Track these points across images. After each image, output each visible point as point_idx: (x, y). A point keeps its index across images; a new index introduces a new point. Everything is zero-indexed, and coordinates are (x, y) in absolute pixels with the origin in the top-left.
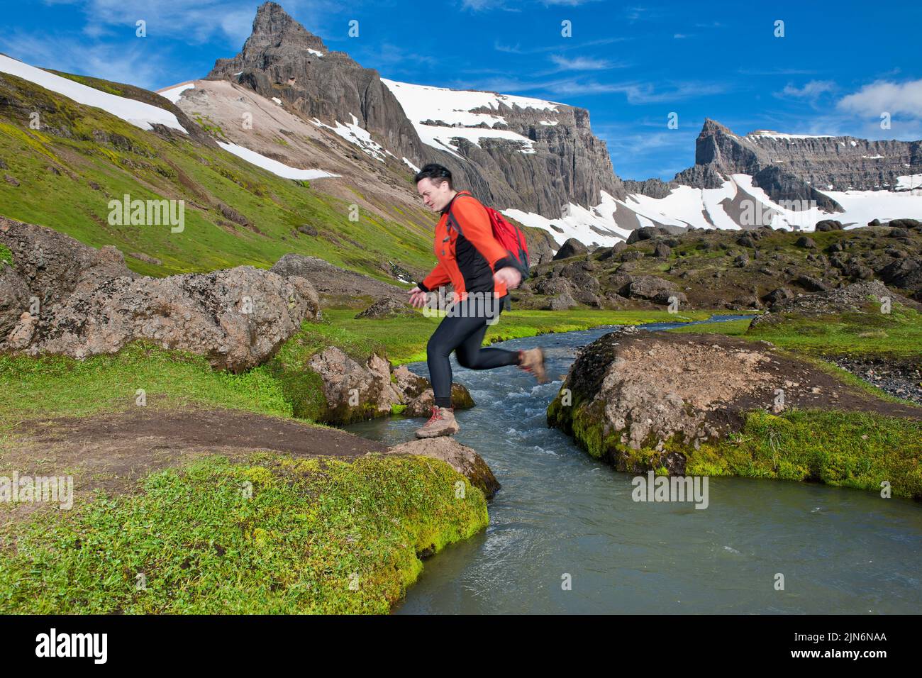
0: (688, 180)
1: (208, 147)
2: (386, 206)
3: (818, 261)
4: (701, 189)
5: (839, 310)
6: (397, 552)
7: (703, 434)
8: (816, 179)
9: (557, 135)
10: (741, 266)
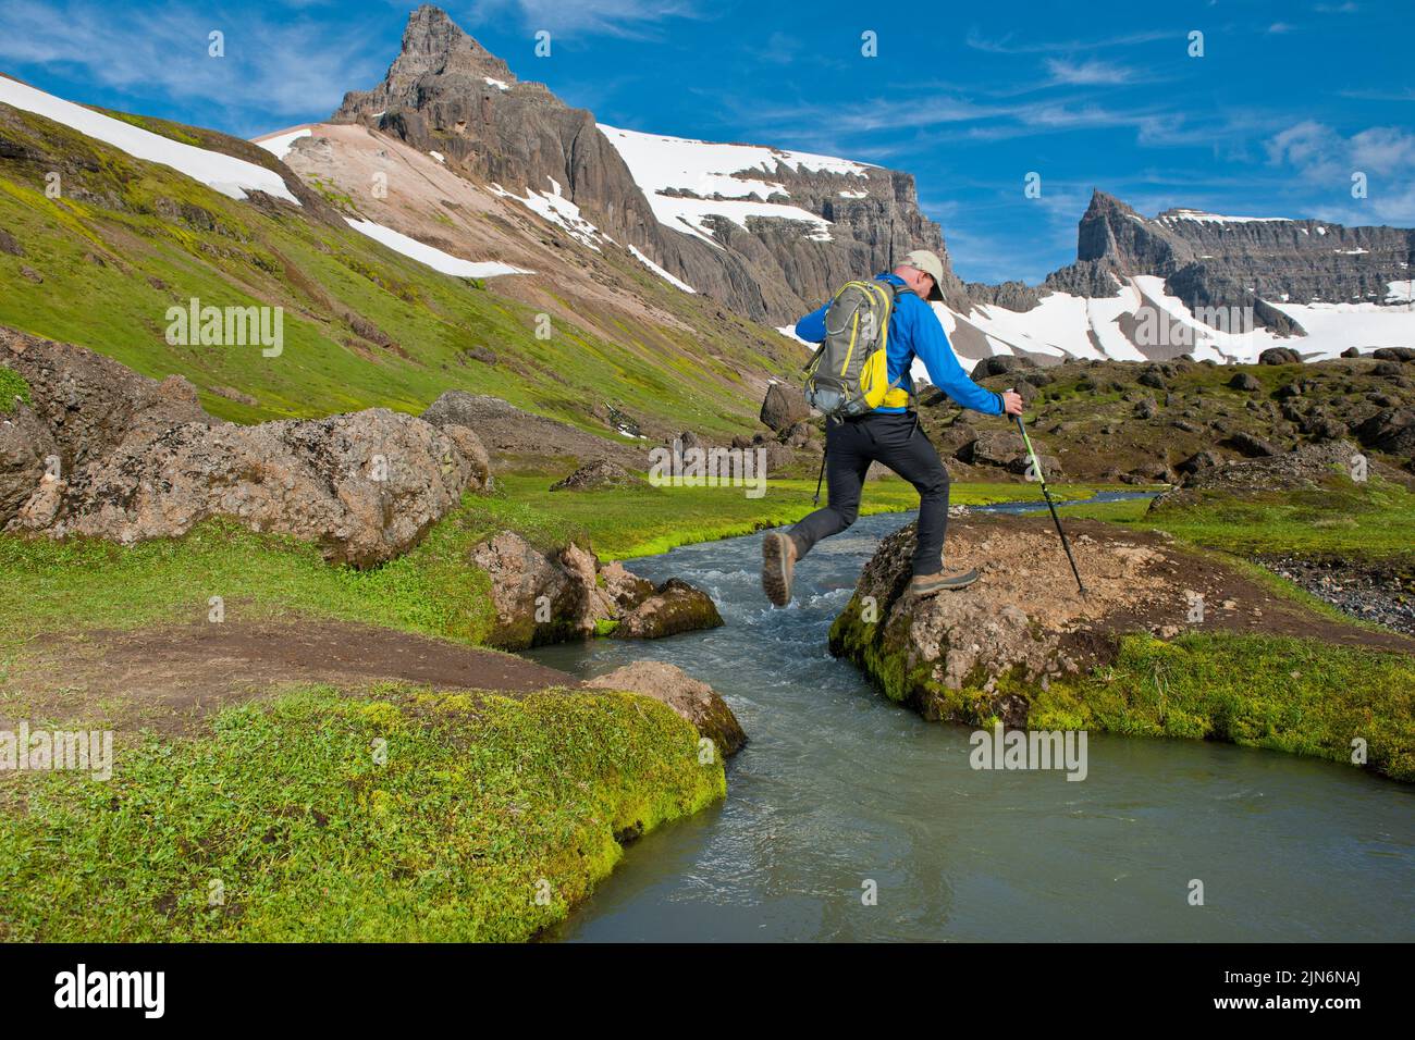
0: (1066, 284)
1: (330, 225)
2: (603, 320)
3: (1262, 410)
4: (1087, 298)
5: (1286, 485)
6: (583, 830)
7: (1056, 667)
8: (1263, 285)
9: (865, 213)
10: (1145, 416)
